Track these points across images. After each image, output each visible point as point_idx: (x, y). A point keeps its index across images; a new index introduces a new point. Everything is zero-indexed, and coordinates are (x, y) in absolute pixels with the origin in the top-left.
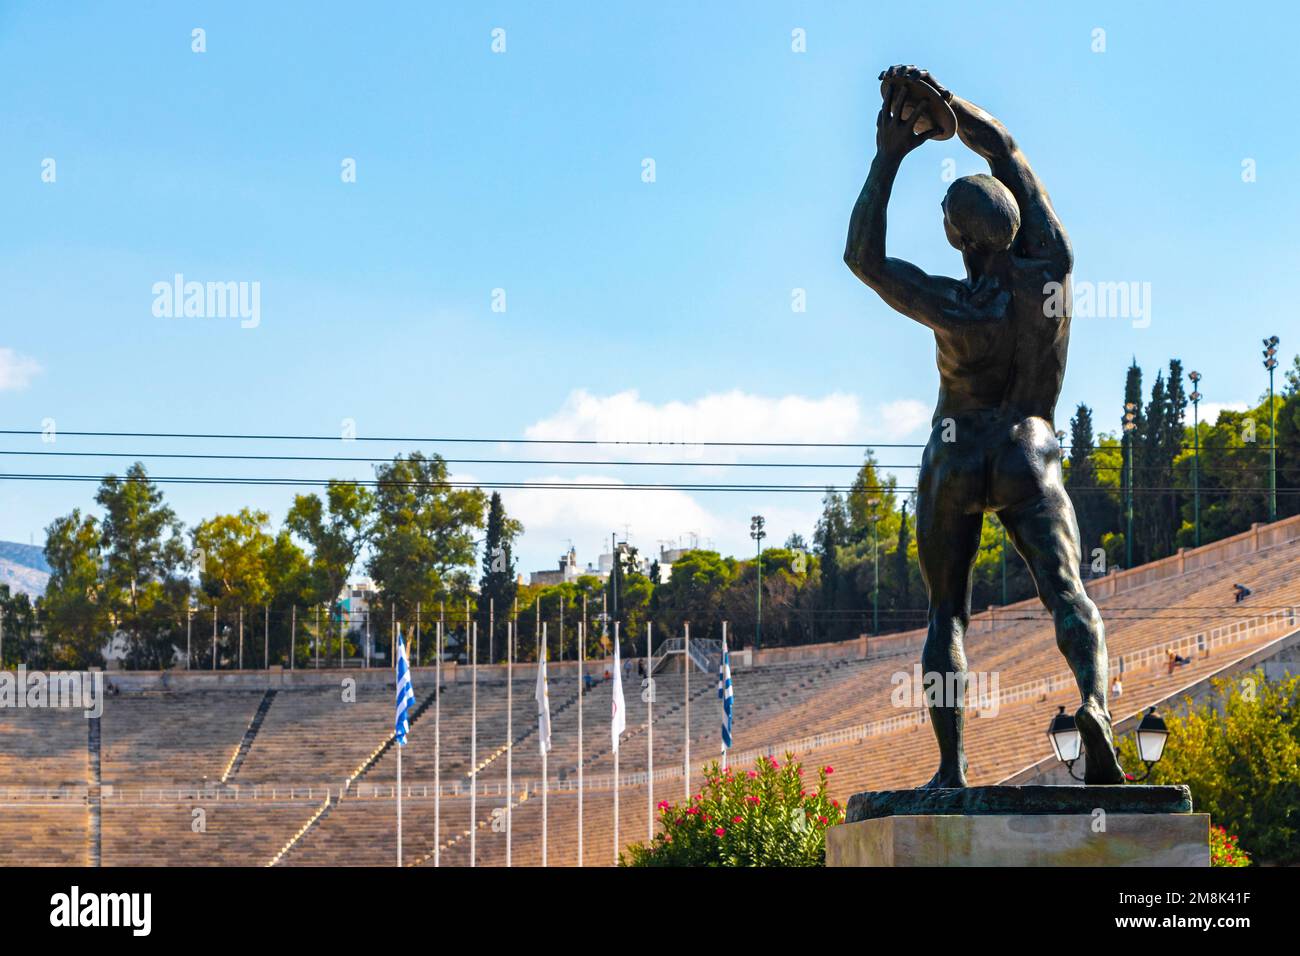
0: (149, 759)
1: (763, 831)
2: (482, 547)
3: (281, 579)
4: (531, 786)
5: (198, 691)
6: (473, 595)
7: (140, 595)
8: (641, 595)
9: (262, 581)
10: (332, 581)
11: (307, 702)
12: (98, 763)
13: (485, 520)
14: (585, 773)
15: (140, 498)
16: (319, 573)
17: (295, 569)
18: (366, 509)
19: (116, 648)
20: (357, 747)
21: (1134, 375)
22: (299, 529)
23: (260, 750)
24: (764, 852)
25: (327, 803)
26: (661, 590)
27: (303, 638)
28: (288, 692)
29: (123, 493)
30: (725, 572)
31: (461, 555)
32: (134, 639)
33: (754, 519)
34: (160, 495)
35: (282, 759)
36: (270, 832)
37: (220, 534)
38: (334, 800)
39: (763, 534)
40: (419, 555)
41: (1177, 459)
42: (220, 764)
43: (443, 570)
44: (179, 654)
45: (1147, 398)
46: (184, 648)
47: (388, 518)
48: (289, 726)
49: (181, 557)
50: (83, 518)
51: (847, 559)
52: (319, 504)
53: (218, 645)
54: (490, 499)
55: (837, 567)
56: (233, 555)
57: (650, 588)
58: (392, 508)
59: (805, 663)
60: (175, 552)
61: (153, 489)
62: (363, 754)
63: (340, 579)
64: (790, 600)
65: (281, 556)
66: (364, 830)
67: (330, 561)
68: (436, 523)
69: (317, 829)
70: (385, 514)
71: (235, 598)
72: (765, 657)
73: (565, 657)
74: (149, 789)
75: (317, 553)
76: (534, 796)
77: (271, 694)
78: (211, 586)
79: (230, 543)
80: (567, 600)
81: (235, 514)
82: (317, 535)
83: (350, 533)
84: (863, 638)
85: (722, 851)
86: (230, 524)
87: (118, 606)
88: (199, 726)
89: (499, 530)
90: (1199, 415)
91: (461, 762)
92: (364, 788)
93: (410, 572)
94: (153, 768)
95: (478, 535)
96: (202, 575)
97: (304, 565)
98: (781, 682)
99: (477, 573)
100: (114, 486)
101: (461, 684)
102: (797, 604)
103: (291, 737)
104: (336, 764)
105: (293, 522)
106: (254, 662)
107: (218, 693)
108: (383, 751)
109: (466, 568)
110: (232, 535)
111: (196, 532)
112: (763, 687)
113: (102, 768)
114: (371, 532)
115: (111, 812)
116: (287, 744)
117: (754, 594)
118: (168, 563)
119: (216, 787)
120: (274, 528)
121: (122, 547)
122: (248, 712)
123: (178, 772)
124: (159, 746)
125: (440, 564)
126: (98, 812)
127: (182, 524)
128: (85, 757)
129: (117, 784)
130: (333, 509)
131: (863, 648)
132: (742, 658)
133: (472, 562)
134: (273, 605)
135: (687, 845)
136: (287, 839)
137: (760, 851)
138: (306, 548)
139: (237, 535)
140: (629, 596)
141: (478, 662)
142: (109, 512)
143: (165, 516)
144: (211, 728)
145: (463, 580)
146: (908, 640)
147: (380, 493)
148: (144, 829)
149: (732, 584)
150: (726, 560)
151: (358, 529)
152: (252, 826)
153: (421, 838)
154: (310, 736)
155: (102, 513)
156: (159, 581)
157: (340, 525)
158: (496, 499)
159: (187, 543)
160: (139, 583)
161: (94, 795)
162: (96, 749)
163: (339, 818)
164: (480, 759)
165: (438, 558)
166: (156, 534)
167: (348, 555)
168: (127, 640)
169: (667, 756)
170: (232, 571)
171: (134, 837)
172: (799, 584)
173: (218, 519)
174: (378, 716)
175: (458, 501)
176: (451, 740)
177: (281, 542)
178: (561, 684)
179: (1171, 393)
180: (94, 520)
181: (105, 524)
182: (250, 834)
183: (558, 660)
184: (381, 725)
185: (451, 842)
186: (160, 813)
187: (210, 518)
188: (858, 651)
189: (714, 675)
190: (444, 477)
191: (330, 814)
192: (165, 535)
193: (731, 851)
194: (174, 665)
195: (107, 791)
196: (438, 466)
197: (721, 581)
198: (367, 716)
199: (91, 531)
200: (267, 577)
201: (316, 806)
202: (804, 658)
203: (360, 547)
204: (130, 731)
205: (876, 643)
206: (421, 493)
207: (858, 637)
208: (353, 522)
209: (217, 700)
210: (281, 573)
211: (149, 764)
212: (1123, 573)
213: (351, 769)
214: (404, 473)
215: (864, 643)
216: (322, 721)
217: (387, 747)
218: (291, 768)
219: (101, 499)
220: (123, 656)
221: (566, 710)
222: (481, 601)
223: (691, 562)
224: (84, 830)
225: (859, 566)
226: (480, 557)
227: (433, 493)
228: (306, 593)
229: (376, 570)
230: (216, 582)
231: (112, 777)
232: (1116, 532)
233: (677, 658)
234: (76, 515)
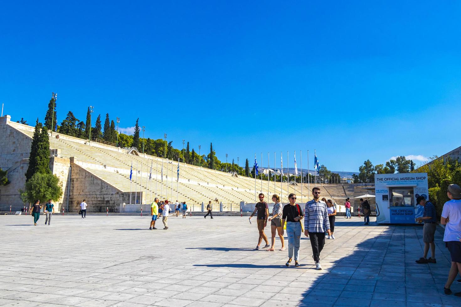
2: (410, 167)
7: (369, 175)
13: (410, 163)
16: (391, 171)
37: (378, 167)
47: (399, 164)
49: (374, 170)
68: (404, 164)
79: (379, 168)
82: (390, 166)
87: (367, 176)
89: (412, 164)
95: (410, 165)
97: (389, 170)
111: (375, 167)
114: (397, 166)
120: (384, 166)
121: (367, 169)
138: (389, 168)
143: (372, 165)
151: (395, 165)
155: (365, 165)
156: (371, 173)
158: (412, 161)
160: (369, 173)
165: (405, 168)
166: (371, 167)
167: (394, 169)
175: (407, 161)
177: (385, 168)
187: (377, 165)
192: (372, 167)
196: (404, 158)
199: (364, 168)
206: (402, 161)
227: (404, 161)
229: (398, 170)
234: (362, 166)
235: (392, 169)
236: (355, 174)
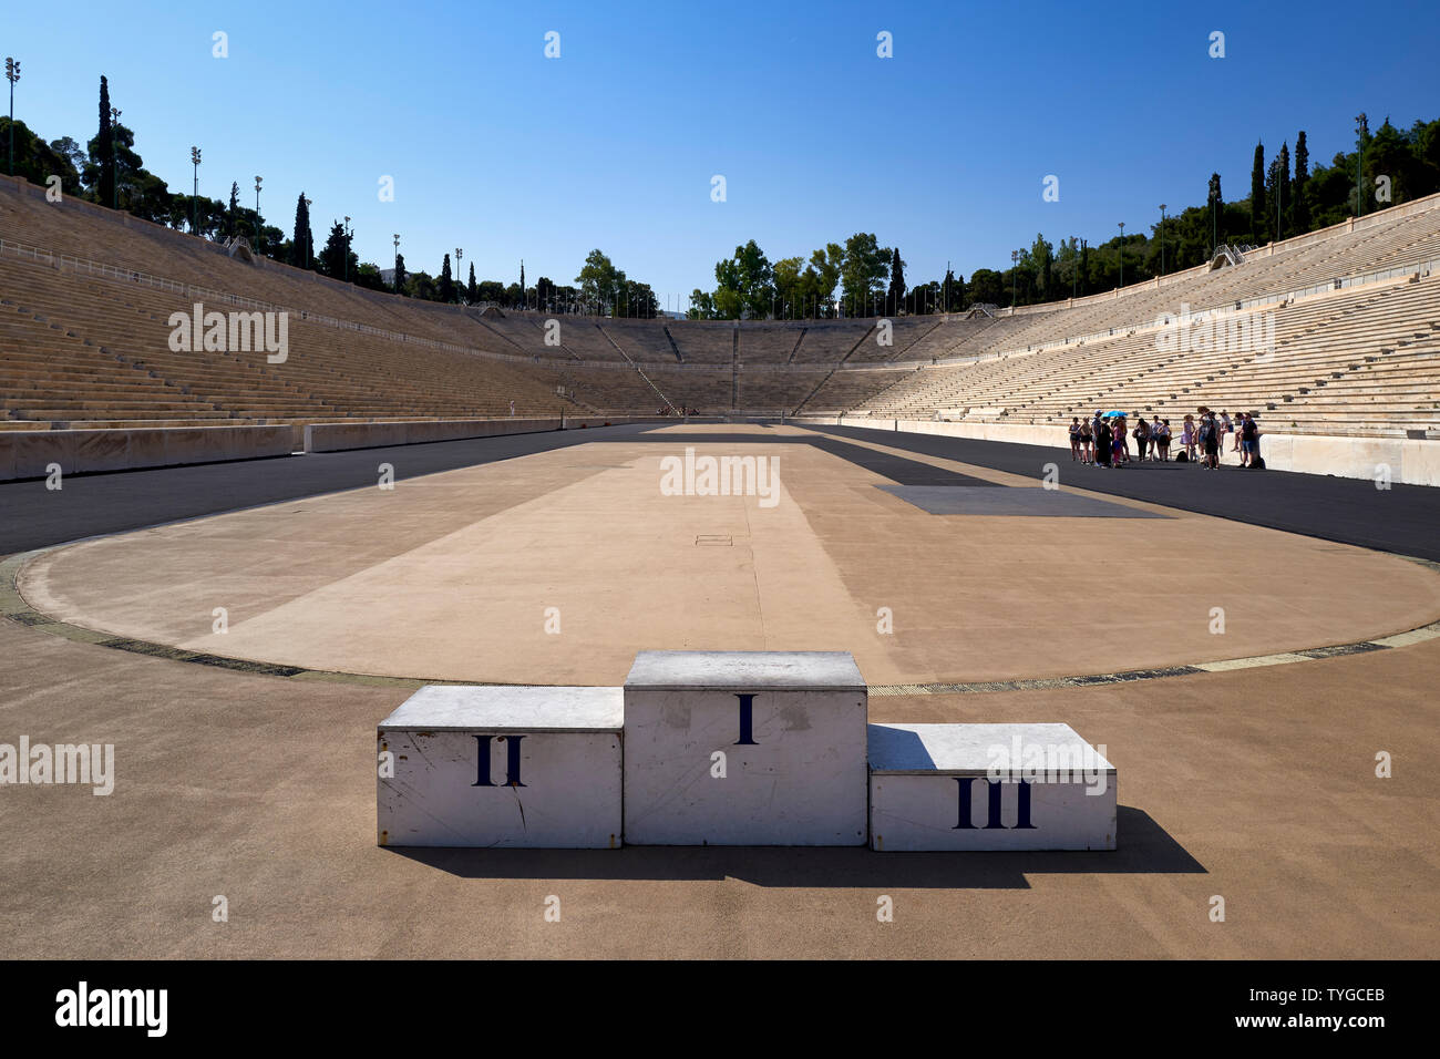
2: (891, 272)
5: (776, 328)
10: (829, 287)
11: (821, 332)
12: (737, 356)
14: (944, 358)
15: (754, 254)
17: (815, 280)
19: (745, 314)
20: (842, 349)
22: (816, 264)
23: (801, 351)
25: (830, 372)
26: (965, 287)
27: (819, 308)
28: (812, 328)
30: (997, 277)
31: (882, 275)
32: (752, 309)
33: (1013, 252)
34: (762, 253)
35: (811, 354)
36: (807, 383)
37: (784, 266)
38: (834, 370)
39: (1017, 259)
43: (874, 281)
44: (769, 314)
46: (771, 312)
47: (853, 262)
48: (814, 341)
50: (730, 263)
53: (785, 311)
54: (894, 252)
56: (789, 276)
57: (961, 286)
58: (854, 256)
59: (1040, 311)
60: (767, 275)
62: (844, 352)
63: (832, 287)
65: (809, 275)
67: (829, 278)
69: (827, 381)
70: (851, 259)
72: (1018, 310)
74: (759, 366)
75: (823, 274)
77: (806, 329)
81: (791, 258)
82: (823, 267)
83: (836, 267)
84: (1069, 300)
86: (789, 262)
88: (777, 342)
89: (898, 265)
91: (887, 354)
92: (846, 365)
94: (759, 358)
95: (889, 267)
96: (777, 284)
98: (1032, 319)
99: (887, 282)
100: (742, 250)
103: (814, 345)
104: (833, 356)
106: (799, 317)
107: (785, 329)
109: (884, 280)
110: (789, 268)
113: (739, 357)
115: (742, 374)
116: (813, 348)
118: (765, 279)
119: (784, 365)
120: (806, 264)
121: (747, 274)
122: (796, 335)
123: (769, 359)
124: (761, 350)
125: (872, 279)
127: (770, 264)
128: (732, 353)
129: (745, 363)
130: (830, 256)
131: (1069, 304)
132: (1007, 311)
133: (886, 277)
134: (807, 295)
139: (792, 268)
142: (740, 260)
143: (763, 260)
144: (782, 342)
148: (756, 382)
150: (997, 272)
151: (839, 265)
152: (800, 380)
153: (873, 385)
154: (822, 345)
155: (737, 261)
156: (761, 286)
157: (833, 263)
158: (897, 250)
159: (772, 271)
161: (735, 368)
162: (736, 350)
166: (760, 268)
167: (835, 276)
171: (751, 386)
173: (784, 260)
174: (849, 338)
175: (881, 253)
177: (808, 270)
178: (925, 324)
180: (735, 263)
181: (739, 264)
182: (800, 384)
183: (924, 314)
184: (851, 341)
186: (762, 375)
187: (781, 260)
188: (1066, 305)
189: (995, 319)
190: (875, 243)
191: (832, 376)
192: (764, 267)
194: (767, 318)
195: (741, 367)
198: (845, 338)
199: (734, 267)
202: (1040, 309)
203: (840, 274)
204: (749, 342)
205: (1076, 301)
207: (1066, 300)
208: (838, 262)
209: (784, 331)
214: (858, 241)
215: (1070, 302)
216: (827, 339)
218: (815, 357)
219: (737, 255)
222: (891, 292)
223: (980, 275)
226: (890, 275)
228: (821, 291)
229: (846, 285)
231: (743, 361)
233: (977, 312)
234: (728, 261)
235: (831, 275)
236: (700, 292)
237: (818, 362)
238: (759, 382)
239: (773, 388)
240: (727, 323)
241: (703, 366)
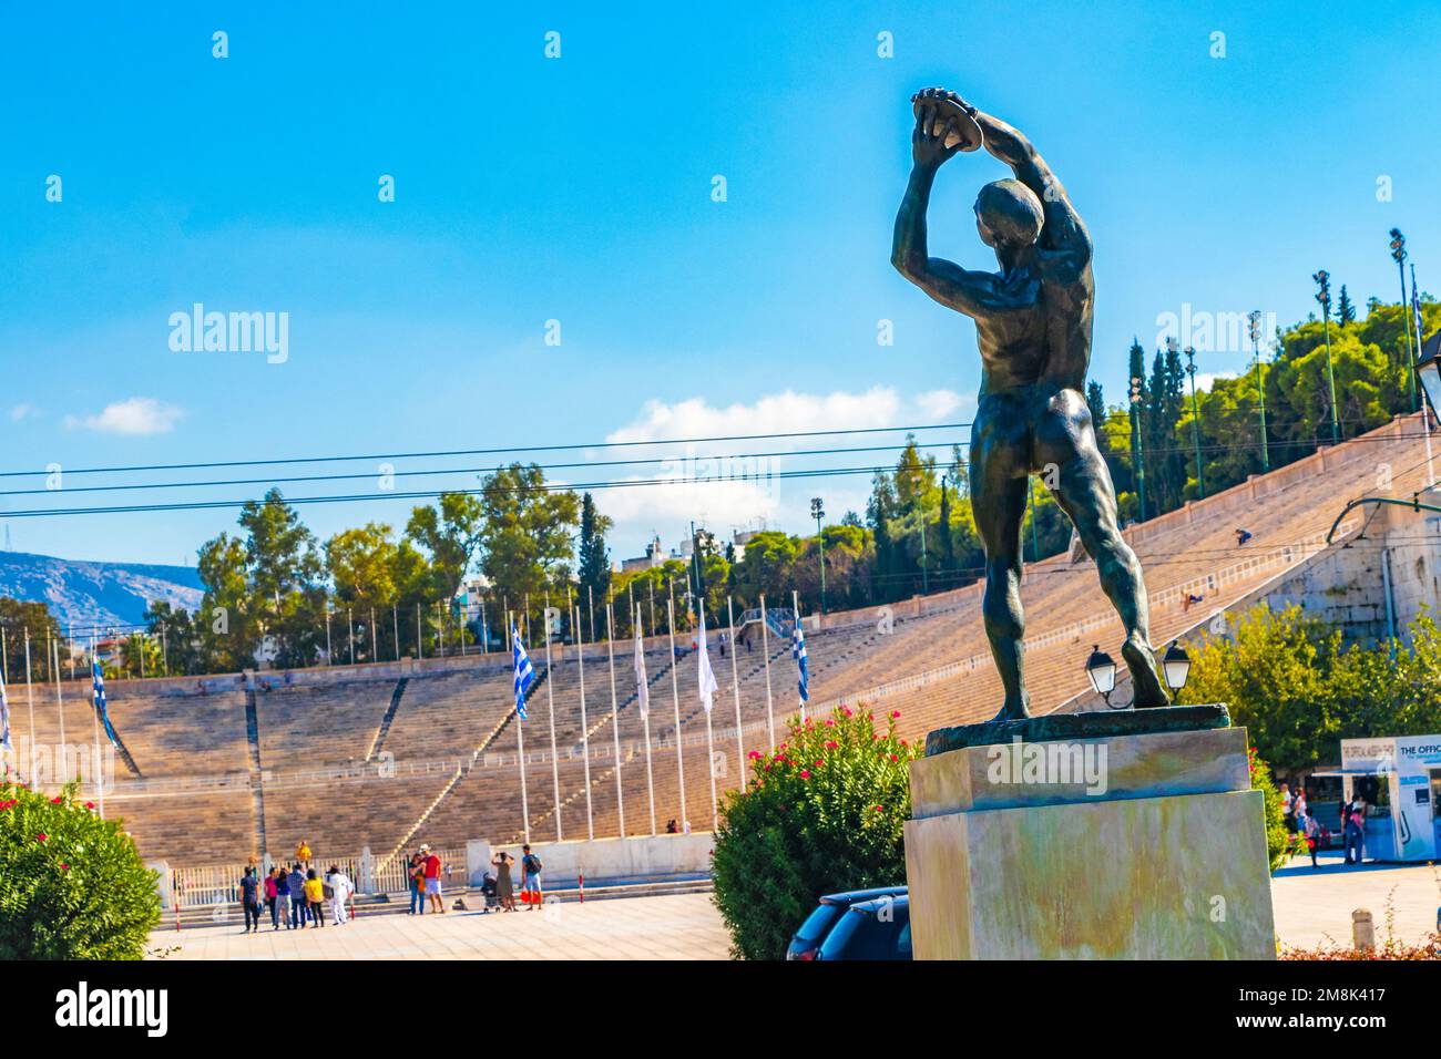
0: (301, 745)
1: (842, 772)
2: (579, 541)
3: (405, 582)
4: (636, 747)
5: (340, 683)
6: (573, 584)
7: (284, 604)
8: (720, 574)
9: (389, 584)
10: (449, 581)
11: (437, 686)
12: (257, 752)
13: (580, 517)
14: (682, 732)
15: (278, 520)
16: (438, 574)
17: (416, 572)
18: (475, 515)
19: (267, 651)
20: (481, 723)
21: (1137, 353)
22: (418, 537)
23: (396, 732)
24: (845, 790)
25: (459, 773)
26: (736, 569)
27: (428, 631)
28: (418, 679)
29: (263, 516)
30: (791, 549)
31: (560, 550)
32: (281, 643)
33: (813, 501)
34: (295, 515)
35: (417, 738)
36: (410, 802)
37: (349, 546)
38: (465, 770)
39: (822, 514)
40: (524, 552)
41: (1179, 424)
42: (362, 746)
43: (546, 564)
44: (321, 652)
45: (1149, 373)
46: (325, 647)
47: (496, 522)
48: (421, 709)
49: (317, 568)
50: (229, 540)
51: (897, 531)
52: (434, 514)
53: (355, 643)
54: (582, 499)
55: (889, 538)
56: (362, 563)
57: (727, 567)
58: (498, 513)
59: (866, 623)
60: (311, 564)
61: (289, 510)
62: (488, 729)
63: (456, 579)
64: (850, 570)
65: (404, 561)
66: (493, 795)
67: (446, 562)
68: (537, 523)
69: (452, 796)
70: (492, 519)
71: (368, 600)
72: (831, 620)
73: (657, 633)
74: (303, 771)
75: (435, 556)
76: (638, 755)
77: (403, 682)
78: (345, 593)
79: (359, 553)
80: (655, 583)
81: (363, 528)
82: (434, 541)
83: (462, 537)
84: (915, 598)
85: (807, 791)
86: (359, 536)
87: (265, 614)
88: (343, 714)
89: (590, 525)
90: (1196, 385)
91: (572, 729)
92: (490, 758)
93: (517, 568)
94: (305, 753)
95: (574, 531)
96: (336, 583)
97: (424, 567)
98: (847, 641)
99: (575, 564)
100: (255, 510)
101: (568, 662)
102: (856, 573)
103: (423, 718)
104: (464, 739)
105: (413, 531)
106: (387, 655)
107: (357, 685)
108: (504, 726)
109: (565, 561)
110: (361, 546)
111: (328, 546)
112: (831, 647)
113: (262, 755)
114: (481, 535)
115: (271, 794)
116: (420, 724)
117: (817, 565)
118: (306, 574)
119: (361, 766)
120: (397, 537)
121: (266, 563)
122: (383, 698)
123: (327, 755)
124: (309, 734)
125: (543, 559)
126: (260, 794)
127: (315, 540)
128: (245, 747)
129: (275, 769)
130: (446, 518)
131: (916, 607)
132: (811, 623)
133: (570, 555)
134: (399, 604)
135: (777, 787)
136: (426, 807)
137: (841, 789)
138: (425, 553)
139: (365, 545)
140: (710, 575)
141: (583, 642)
142: (252, 533)
143: (301, 533)
144: (353, 715)
145: (564, 571)
146: (955, 598)
147: (487, 500)
148: (301, 807)
149: (799, 559)
150: (792, 538)
151: (469, 533)
152: (395, 798)
153: (543, 799)
154: (440, 716)
155: (245, 534)
156: (298, 590)
157: (454, 530)
158: (588, 498)
159: (322, 556)
160: (282, 593)
161: (255, 781)
162: (254, 739)
163: (471, 786)
164: (589, 726)
165: (541, 554)
166: (295, 550)
167: (463, 556)
168: (275, 643)
169: (751, 712)
170: (362, 577)
171: (292, 815)
172: (856, 555)
173: (347, 533)
174: (498, 695)
175: (555, 503)
176: (563, 712)
177: (403, 549)
178: (656, 656)
179: (1170, 366)
180: (240, 541)
181: (249, 544)
182: (393, 805)
183: (651, 635)
184: (501, 702)
185: (568, 800)
186: (314, 792)
187: (341, 532)
188: (912, 610)
189: (788, 639)
190: (541, 483)
191: (462, 783)
192: (302, 550)
193: (816, 790)
194: (317, 663)
195: (267, 776)
196: (535, 473)
197: (789, 557)
198: (489, 696)
199: (236, 550)
200: (393, 580)
201: (449, 777)
202: (865, 619)
203: (472, 549)
204: (283, 723)
205: (927, 602)
206: (522, 498)
207: (911, 598)
208: (464, 527)
209: (357, 690)
210: (405, 576)
211: (301, 750)
212: (1138, 527)
213: (477, 742)
214: (506, 481)
215: (916, 601)
216: (450, 702)
217: (508, 721)
218: (425, 745)
219: (244, 522)
220: (272, 658)
221: (661, 678)
222: (582, 589)
223: (761, 542)
224: (248, 811)
225: (907, 537)
226: (577, 550)
227: (533, 497)
228: (429, 593)
229: (488, 568)
230: (349, 587)
231: (271, 764)
232: (1130, 491)
233: (755, 627)
234: (223, 538)
235: (451, 555)
236: (167, 606)
237: (431, 755)
238: (307, 807)
239: (340, 818)
240: (229, 678)
241: (185, 781)
